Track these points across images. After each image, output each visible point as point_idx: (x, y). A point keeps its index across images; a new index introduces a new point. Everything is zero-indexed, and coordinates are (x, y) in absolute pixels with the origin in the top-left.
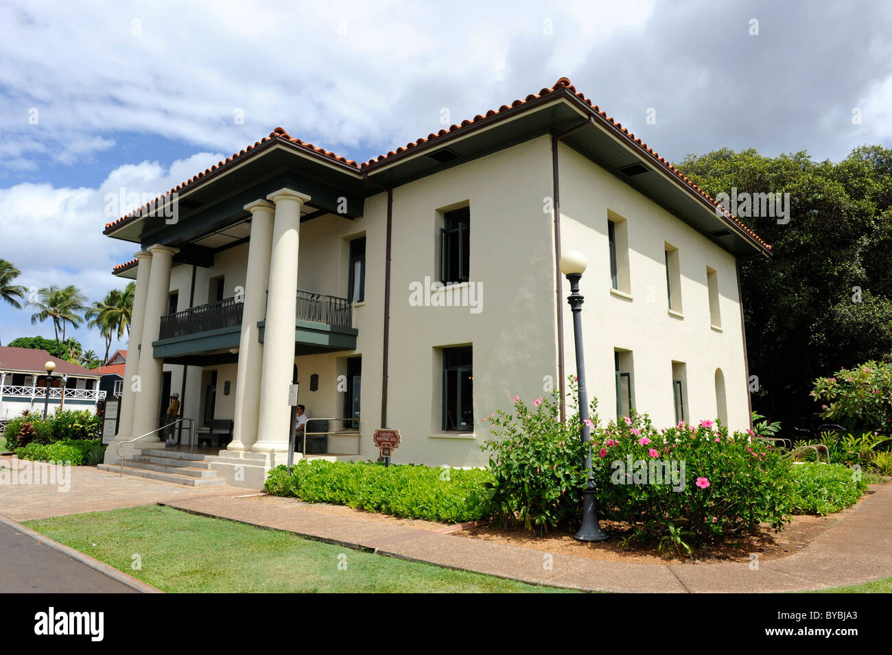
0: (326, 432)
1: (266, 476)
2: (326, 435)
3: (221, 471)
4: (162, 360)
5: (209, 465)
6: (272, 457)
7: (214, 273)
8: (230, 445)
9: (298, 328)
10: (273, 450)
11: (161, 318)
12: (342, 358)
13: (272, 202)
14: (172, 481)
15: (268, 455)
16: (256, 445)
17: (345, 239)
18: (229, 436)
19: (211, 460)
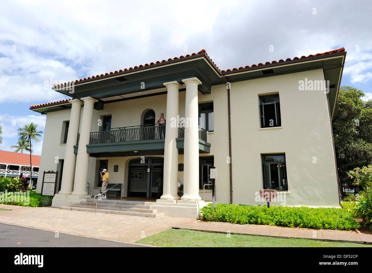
4: (90, 154)
5: (151, 206)
14: (135, 215)
18: (120, 191)
19: (151, 204)
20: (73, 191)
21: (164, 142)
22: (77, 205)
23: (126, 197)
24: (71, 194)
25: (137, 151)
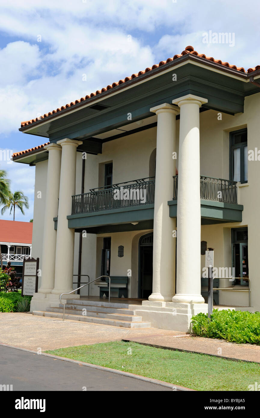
0: (218, 288)
1: (190, 321)
2: (218, 291)
3: (146, 317)
4: (74, 230)
5: (134, 312)
6: (192, 306)
7: (103, 159)
8: (150, 297)
9: (202, 206)
10: (192, 301)
11: (72, 197)
12: (228, 228)
13: (177, 105)
14: (109, 323)
15: (189, 305)
16: (175, 297)
17: (226, 131)
18: (126, 289)
19: (135, 308)
20: (53, 289)
21: (153, 209)
22: (52, 309)
23: (135, 299)
24: (51, 293)
25: (137, 223)
